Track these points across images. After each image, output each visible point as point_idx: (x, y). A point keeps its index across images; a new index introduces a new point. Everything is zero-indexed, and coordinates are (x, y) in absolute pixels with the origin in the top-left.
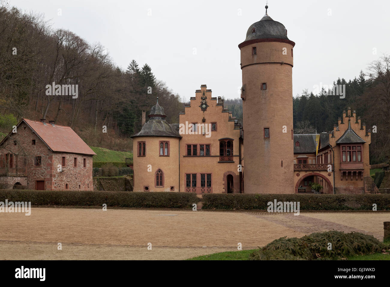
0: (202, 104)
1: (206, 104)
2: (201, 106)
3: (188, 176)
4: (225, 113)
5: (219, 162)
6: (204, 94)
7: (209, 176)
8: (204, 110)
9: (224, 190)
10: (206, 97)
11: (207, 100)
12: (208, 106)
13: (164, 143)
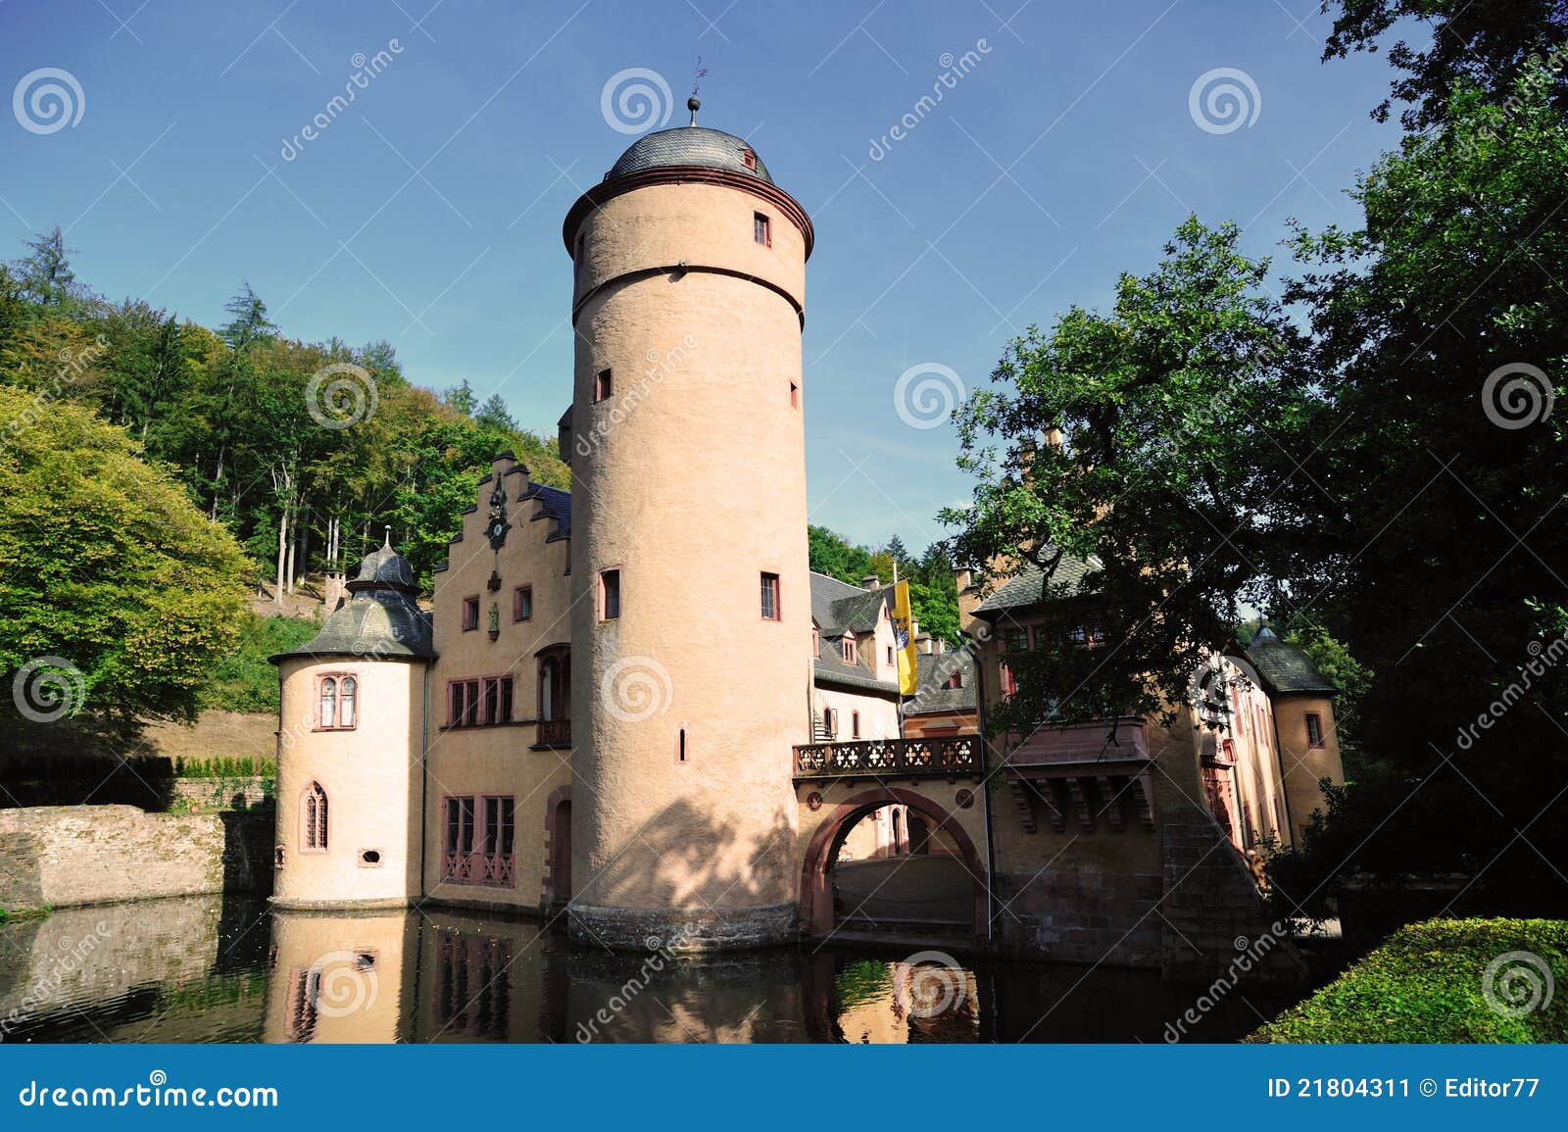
0: (494, 523)
1: (502, 521)
2: (490, 533)
3: (453, 804)
4: (556, 543)
5: (534, 749)
6: (499, 486)
7: (509, 803)
8: (498, 543)
9: (548, 868)
10: (504, 496)
11: (506, 505)
12: (510, 527)
13: (338, 681)
